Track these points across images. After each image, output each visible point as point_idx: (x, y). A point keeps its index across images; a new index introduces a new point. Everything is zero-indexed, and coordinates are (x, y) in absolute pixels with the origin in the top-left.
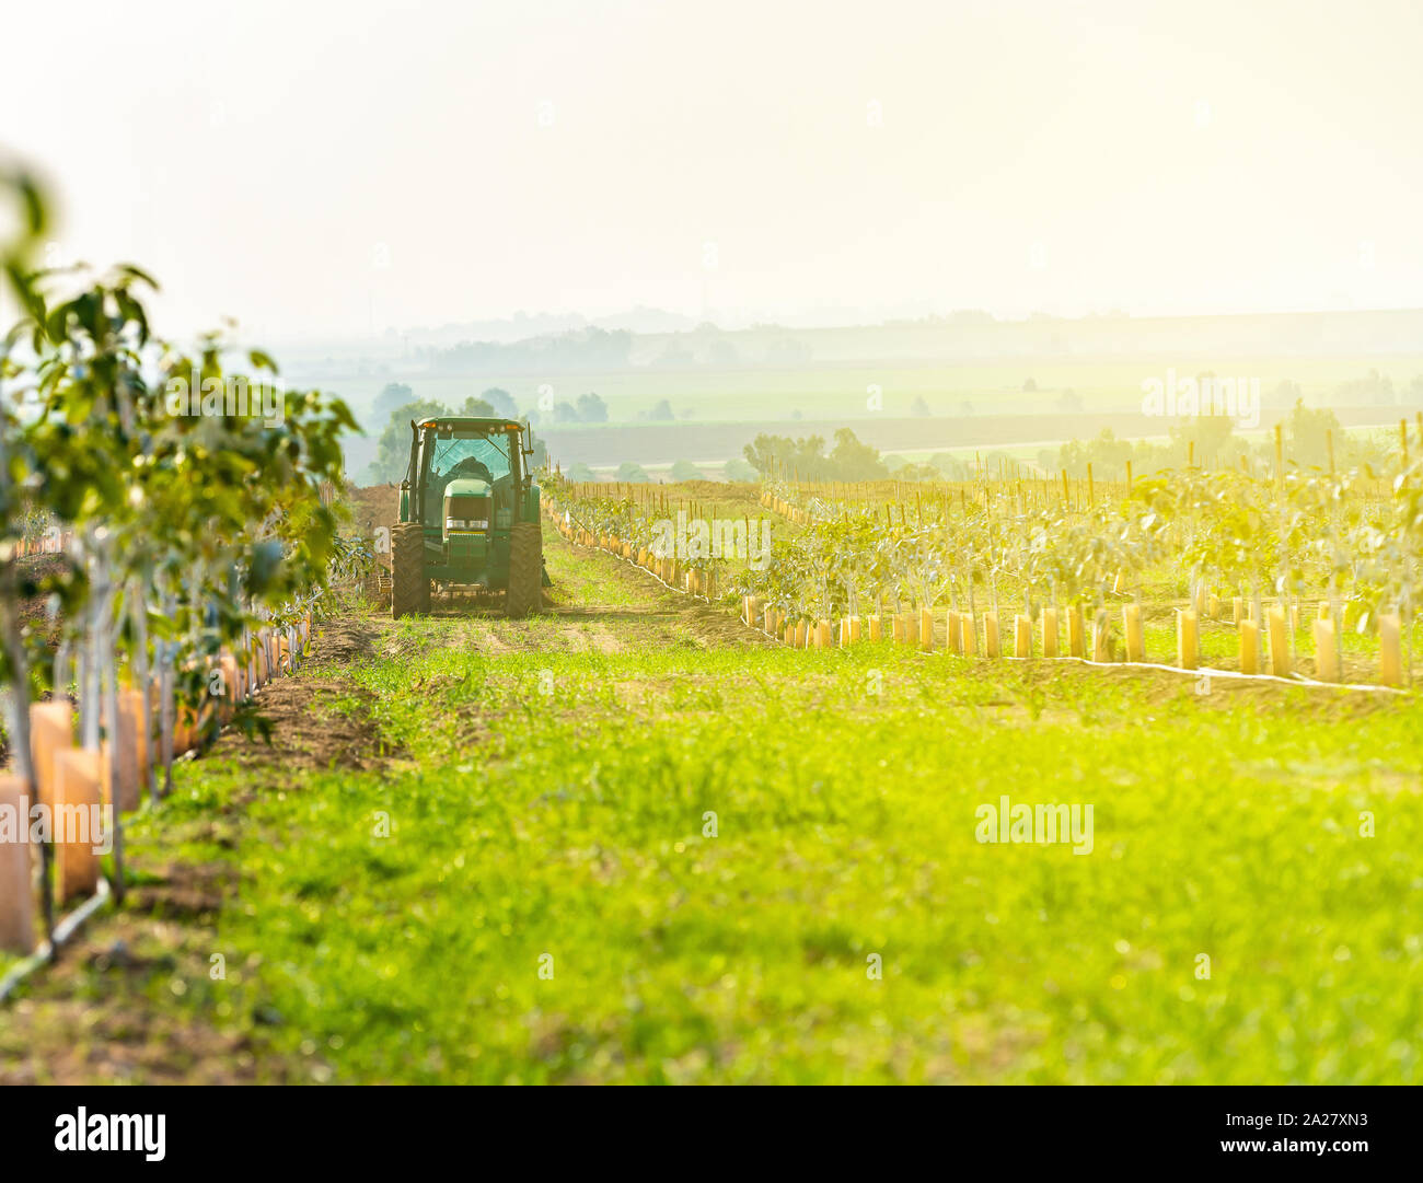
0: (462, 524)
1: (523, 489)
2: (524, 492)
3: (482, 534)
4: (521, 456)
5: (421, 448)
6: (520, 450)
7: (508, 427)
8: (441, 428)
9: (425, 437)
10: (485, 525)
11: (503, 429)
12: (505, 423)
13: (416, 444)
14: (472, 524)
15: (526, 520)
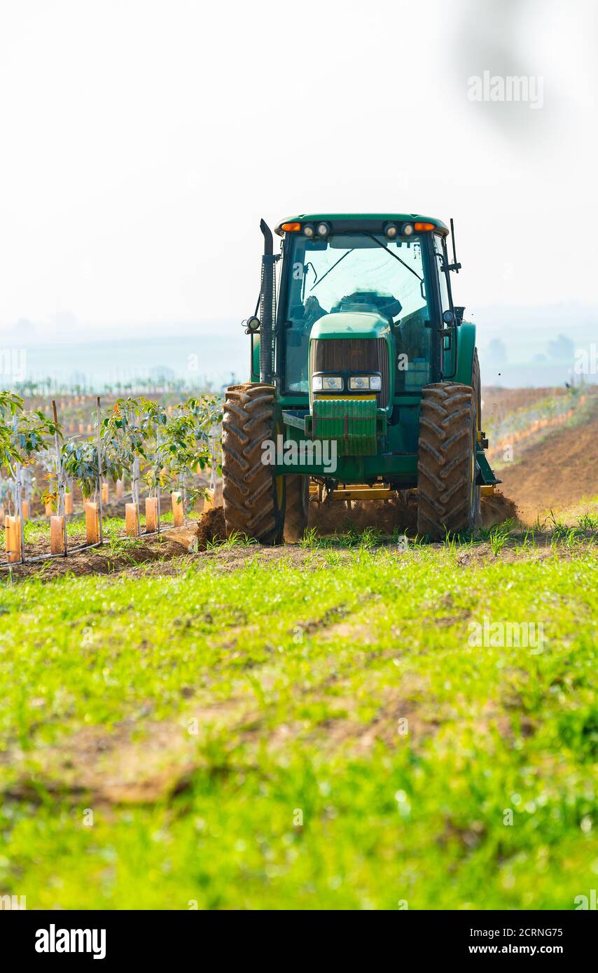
0: (338, 383)
1: (446, 326)
2: (447, 333)
3: (372, 399)
4: (442, 275)
5: (278, 266)
6: (440, 264)
7: (419, 227)
8: (308, 231)
9: (284, 248)
10: (376, 383)
11: (409, 230)
12: (413, 220)
13: (269, 259)
14: (354, 384)
15: (451, 378)
